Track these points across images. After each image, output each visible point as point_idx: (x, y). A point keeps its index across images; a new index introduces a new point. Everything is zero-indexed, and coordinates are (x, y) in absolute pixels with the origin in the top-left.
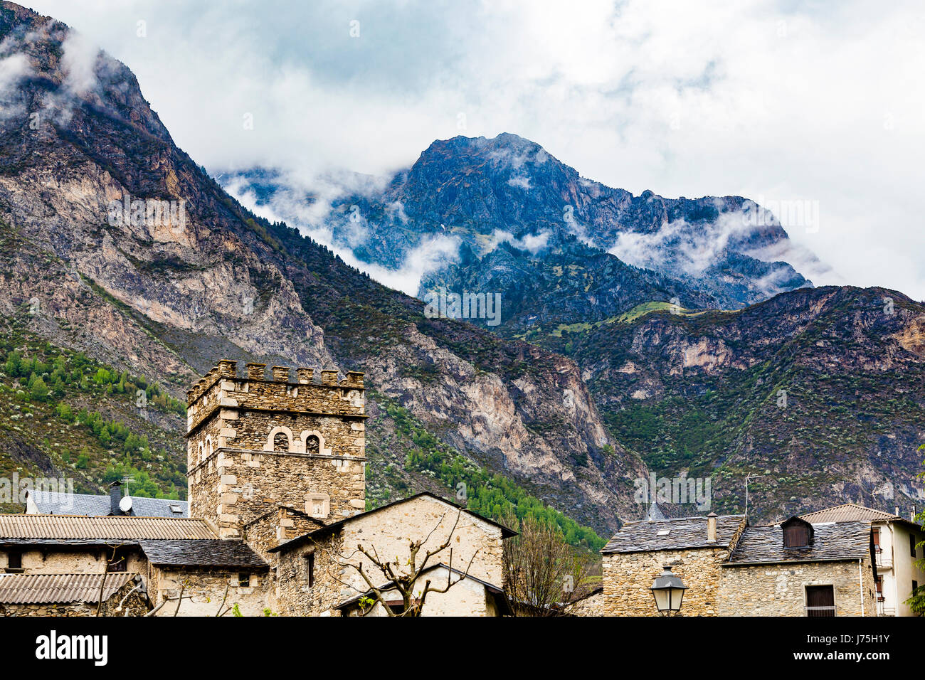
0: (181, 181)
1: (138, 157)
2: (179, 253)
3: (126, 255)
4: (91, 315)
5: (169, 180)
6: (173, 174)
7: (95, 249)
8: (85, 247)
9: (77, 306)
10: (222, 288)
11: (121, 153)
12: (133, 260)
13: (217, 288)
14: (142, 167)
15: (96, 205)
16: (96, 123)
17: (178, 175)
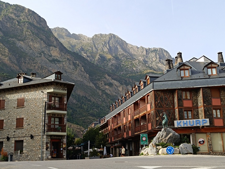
0: (57, 43)
1: (48, 38)
2: (57, 58)
3: (47, 58)
4: (43, 71)
5: (54, 43)
6: (55, 41)
7: (40, 57)
8: (38, 57)
9: (40, 69)
10: (67, 66)
11: (44, 37)
12: (48, 59)
13: (66, 66)
14: (49, 40)
15: (40, 48)
16: (39, 30)
17: (56, 42)
